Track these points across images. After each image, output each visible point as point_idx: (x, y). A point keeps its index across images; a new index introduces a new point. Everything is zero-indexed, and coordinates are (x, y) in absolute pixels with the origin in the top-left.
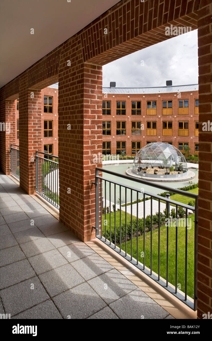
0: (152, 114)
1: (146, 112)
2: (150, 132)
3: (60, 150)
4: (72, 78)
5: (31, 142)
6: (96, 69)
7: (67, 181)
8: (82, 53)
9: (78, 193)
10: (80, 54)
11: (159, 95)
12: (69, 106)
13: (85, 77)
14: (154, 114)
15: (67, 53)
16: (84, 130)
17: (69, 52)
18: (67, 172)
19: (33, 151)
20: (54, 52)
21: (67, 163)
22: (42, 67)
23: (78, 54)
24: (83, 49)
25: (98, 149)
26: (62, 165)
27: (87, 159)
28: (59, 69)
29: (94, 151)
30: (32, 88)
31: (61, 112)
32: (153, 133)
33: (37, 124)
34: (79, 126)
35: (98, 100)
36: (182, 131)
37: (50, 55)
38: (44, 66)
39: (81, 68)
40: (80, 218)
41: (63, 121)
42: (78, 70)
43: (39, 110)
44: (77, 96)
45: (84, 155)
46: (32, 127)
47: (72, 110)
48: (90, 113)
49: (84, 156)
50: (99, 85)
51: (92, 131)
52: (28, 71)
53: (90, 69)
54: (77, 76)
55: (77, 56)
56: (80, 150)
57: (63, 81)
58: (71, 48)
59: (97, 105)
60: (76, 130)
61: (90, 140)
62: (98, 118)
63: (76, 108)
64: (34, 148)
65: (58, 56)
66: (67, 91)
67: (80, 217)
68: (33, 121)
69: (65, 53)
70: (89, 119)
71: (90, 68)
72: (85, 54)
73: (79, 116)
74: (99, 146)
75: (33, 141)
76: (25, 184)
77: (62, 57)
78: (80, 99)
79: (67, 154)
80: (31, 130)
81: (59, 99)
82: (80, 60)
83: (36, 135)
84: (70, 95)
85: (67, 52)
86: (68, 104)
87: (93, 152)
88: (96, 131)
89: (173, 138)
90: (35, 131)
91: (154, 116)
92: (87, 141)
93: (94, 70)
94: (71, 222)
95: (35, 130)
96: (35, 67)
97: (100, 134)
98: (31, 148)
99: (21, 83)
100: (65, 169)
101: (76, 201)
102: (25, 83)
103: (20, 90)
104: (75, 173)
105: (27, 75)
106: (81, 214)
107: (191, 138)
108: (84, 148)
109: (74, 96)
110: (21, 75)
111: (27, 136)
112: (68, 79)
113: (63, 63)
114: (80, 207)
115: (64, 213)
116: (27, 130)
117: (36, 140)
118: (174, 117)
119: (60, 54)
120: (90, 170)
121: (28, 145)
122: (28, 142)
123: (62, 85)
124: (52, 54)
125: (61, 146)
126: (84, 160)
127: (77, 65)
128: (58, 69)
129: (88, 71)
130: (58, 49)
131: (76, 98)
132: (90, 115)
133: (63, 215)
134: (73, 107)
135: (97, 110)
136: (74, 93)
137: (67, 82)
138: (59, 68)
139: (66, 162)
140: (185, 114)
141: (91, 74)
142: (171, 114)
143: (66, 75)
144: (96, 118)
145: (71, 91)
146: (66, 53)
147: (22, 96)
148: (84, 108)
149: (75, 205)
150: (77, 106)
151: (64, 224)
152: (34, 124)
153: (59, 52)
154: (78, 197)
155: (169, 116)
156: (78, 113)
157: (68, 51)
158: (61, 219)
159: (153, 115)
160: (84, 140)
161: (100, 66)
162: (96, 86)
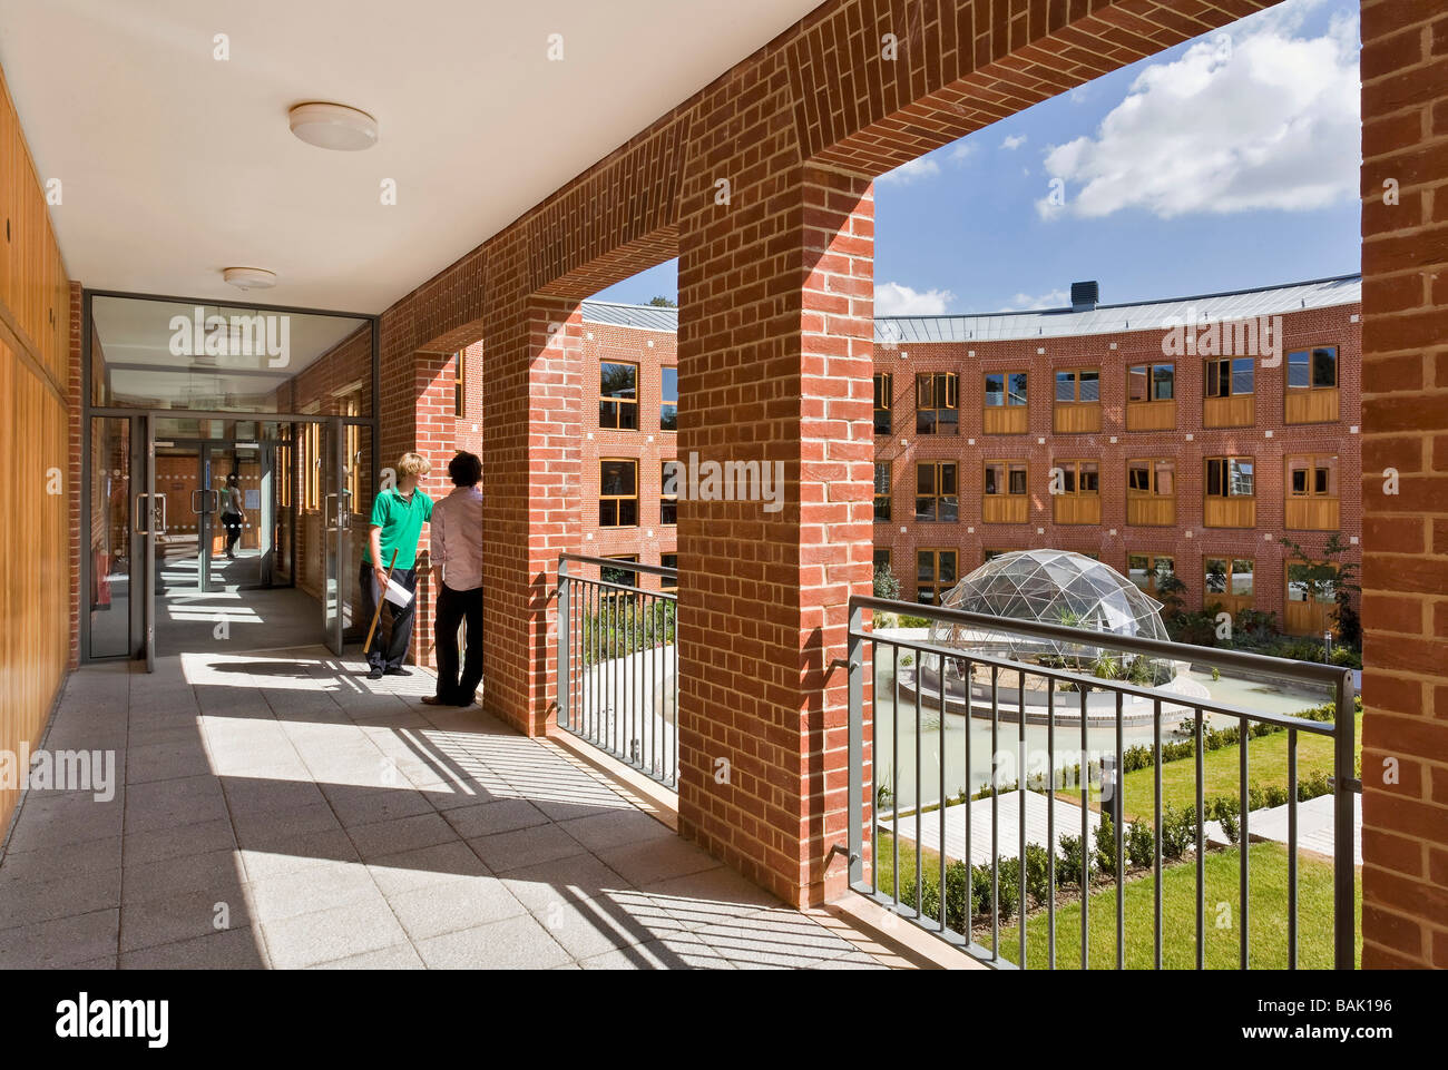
0: (1007, 430)
1: (978, 420)
2: (998, 509)
3: (684, 536)
4: (745, 231)
5: (540, 517)
6: (849, 191)
7: (719, 659)
8: (795, 124)
9: (774, 705)
10: (786, 129)
11: (1039, 346)
12: (728, 349)
13: (807, 224)
14: (1016, 429)
15: (722, 130)
16: (804, 440)
17: (731, 124)
18: (717, 622)
19: (547, 554)
20: (655, 132)
21: (718, 585)
22: (595, 198)
23: (774, 129)
24: (799, 108)
25: (856, 523)
26: (695, 594)
27: (814, 562)
28: (681, 199)
29: (840, 528)
30: (547, 293)
31: (690, 375)
32: (1014, 513)
33: (562, 442)
34: (777, 426)
35: (859, 318)
36: (1145, 503)
37: (635, 148)
38: (609, 192)
39: (789, 186)
40: (782, 808)
41: (699, 414)
42: (774, 196)
43: (571, 386)
44: (772, 302)
45: (802, 545)
46: (546, 454)
47: (744, 362)
48: (825, 372)
49: (803, 549)
50: (861, 258)
51: (833, 445)
52: (530, 221)
53: (827, 189)
54: (772, 221)
55: (769, 137)
56: (782, 523)
57: (701, 247)
58: (740, 110)
59: (854, 341)
60: (765, 444)
61: (824, 485)
62: (855, 396)
63: (765, 352)
64: (553, 542)
65: (677, 146)
66: (718, 287)
67: (780, 805)
68: (550, 429)
69: (709, 130)
70: (821, 395)
71: (824, 185)
72: (809, 128)
73: (779, 384)
74: (859, 507)
75: (546, 512)
76: (510, 693)
77: (695, 148)
78: (785, 313)
79: (718, 548)
80: (540, 467)
81: (683, 325)
82: (785, 154)
83: (561, 488)
84: (737, 304)
85: (722, 125)
86: (725, 341)
87: (835, 535)
88: (851, 447)
89: (1104, 534)
90: (556, 470)
91: (1016, 438)
92: (813, 486)
93: (842, 196)
94: (735, 832)
95: (555, 467)
96: (563, 201)
97: (862, 460)
98: (539, 542)
99: (494, 275)
100: (711, 612)
101: (761, 740)
102: (514, 273)
103: (488, 302)
104: (757, 622)
105: (524, 240)
106: (783, 792)
107: (1189, 534)
108: (801, 513)
109: (756, 304)
110: (495, 243)
111: (525, 491)
112: (726, 237)
113: (699, 175)
114: (783, 763)
115: (702, 795)
116: (526, 467)
117: (561, 508)
118: (1106, 443)
119: (685, 138)
120: (825, 606)
121: (527, 529)
122: (525, 516)
123: (694, 264)
124: (646, 141)
125: (689, 518)
126: (802, 567)
127: (768, 178)
128: (678, 201)
129: (817, 197)
130: (677, 119)
131: (766, 311)
132: (828, 380)
133: (696, 805)
134: (748, 355)
135: (854, 361)
136: (755, 294)
137: (719, 250)
138: (681, 196)
139: (715, 580)
140: (1158, 426)
141: (827, 210)
142: (1096, 428)
143: (718, 222)
144: (850, 394)
145: (742, 287)
146: (713, 131)
147: (499, 328)
148: (802, 349)
149: (757, 758)
150: (770, 344)
151: (704, 841)
152: (552, 442)
153: (681, 129)
154: (773, 723)
155: (1084, 437)
156: (772, 373)
157: (727, 122)
158: (686, 823)
159: (1015, 434)
160: (801, 483)
161: (864, 176)
162: (851, 262)
